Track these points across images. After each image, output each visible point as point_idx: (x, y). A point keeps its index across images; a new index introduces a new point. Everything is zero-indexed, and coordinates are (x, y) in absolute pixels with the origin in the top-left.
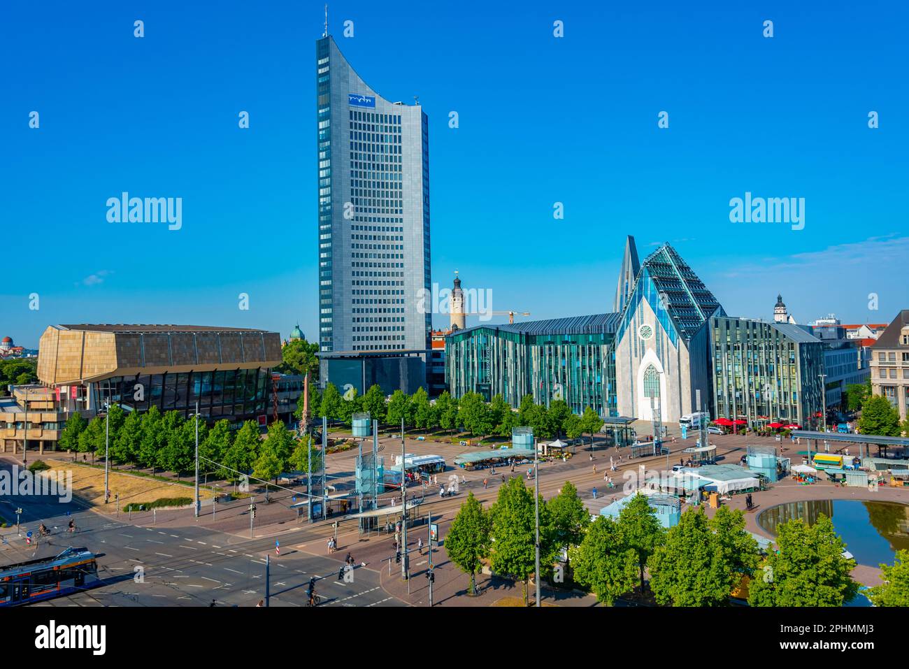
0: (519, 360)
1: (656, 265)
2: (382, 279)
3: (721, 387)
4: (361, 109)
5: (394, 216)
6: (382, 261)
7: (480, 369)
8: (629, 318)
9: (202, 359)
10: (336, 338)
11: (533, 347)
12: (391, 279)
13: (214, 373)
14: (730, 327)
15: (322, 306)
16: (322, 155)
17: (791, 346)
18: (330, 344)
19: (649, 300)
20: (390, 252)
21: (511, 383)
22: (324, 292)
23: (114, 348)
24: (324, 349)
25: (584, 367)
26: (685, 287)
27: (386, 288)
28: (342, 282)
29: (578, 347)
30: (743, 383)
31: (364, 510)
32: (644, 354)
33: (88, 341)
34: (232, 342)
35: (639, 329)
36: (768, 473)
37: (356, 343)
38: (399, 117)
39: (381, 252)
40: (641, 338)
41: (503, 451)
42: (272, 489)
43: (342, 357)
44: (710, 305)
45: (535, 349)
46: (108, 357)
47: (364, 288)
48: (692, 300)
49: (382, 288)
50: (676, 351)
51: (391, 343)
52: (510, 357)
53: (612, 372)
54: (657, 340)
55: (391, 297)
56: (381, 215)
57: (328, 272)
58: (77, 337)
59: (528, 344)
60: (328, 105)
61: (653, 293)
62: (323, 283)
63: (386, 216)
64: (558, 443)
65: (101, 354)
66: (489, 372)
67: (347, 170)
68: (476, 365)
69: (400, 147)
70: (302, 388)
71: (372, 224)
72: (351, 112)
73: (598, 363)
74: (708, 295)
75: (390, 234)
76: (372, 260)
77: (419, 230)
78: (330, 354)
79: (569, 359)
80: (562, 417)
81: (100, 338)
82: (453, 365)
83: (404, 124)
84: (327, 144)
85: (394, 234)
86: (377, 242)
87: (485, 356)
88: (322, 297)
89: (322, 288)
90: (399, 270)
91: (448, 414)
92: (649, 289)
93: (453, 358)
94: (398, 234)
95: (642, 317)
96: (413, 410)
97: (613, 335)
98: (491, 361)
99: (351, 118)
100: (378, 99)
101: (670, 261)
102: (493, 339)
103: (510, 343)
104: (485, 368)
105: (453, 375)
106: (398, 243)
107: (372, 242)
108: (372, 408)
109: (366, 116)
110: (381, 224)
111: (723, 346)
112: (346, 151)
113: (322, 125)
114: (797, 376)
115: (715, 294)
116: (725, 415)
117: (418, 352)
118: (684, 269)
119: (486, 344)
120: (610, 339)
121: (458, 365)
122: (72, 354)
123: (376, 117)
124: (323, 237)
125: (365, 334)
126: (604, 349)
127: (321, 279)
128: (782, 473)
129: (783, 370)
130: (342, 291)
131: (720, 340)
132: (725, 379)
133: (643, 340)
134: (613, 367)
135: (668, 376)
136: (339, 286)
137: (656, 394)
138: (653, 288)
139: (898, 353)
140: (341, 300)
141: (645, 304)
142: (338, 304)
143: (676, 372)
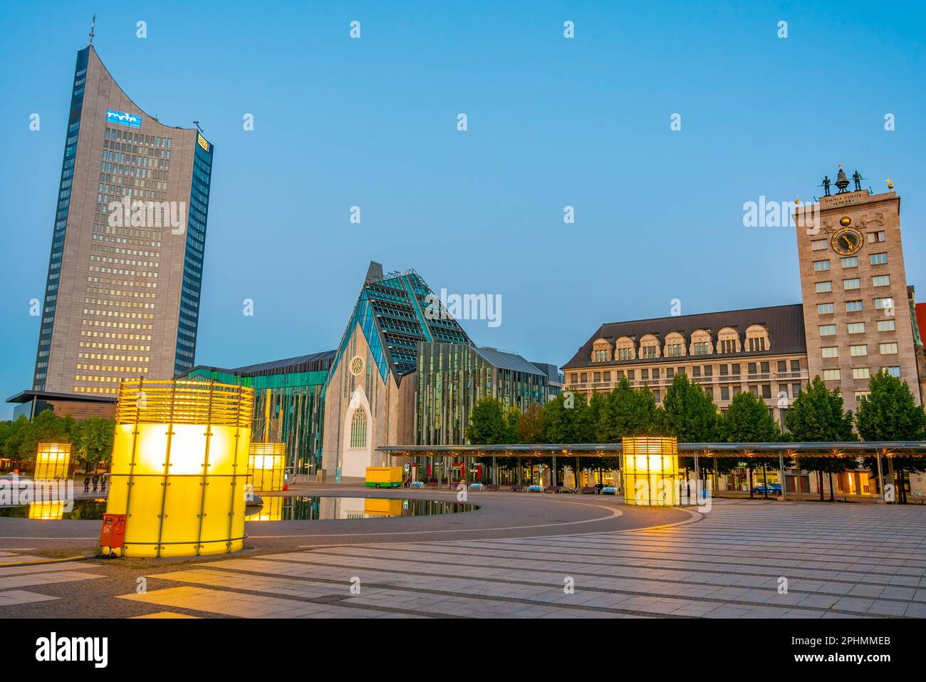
8: (342, 351)
14: (434, 353)
19: (363, 327)
26: (420, 318)
32: (352, 392)
35: (352, 361)
40: (352, 373)
50: (385, 389)
53: (321, 417)
54: (368, 375)
60: (79, 120)
61: (369, 318)
67: (93, 192)
73: (311, 408)
92: (365, 314)
95: (354, 348)
101: (409, 288)
111: (426, 377)
112: (96, 172)
130: (66, 330)
131: (423, 369)
132: (425, 417)
133: (353, 376)
134: (323, 412)
135: (375, 419)
136: (63, 324)
137: (363, 443)
138: (370, 313)
139: (590, 373)
140: (64, 341)
141: (359, 331)
142: (59, 346)
143: (383, 413)
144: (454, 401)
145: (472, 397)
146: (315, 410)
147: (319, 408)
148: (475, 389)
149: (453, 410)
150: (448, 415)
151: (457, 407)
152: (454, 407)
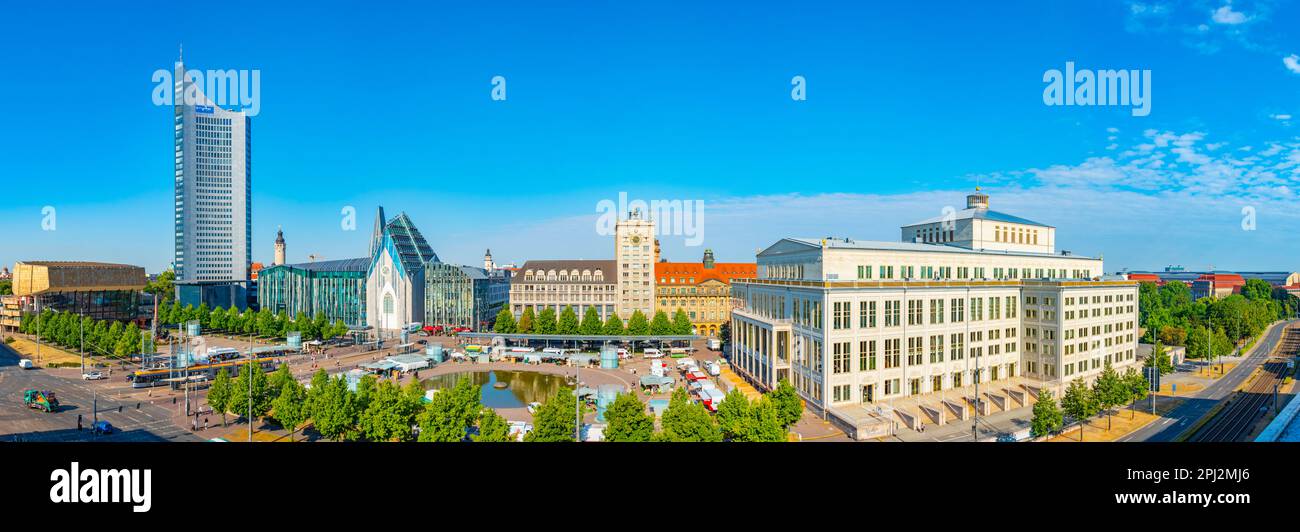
0: (305, 288)
1: (395, 226)
2: (217, 232)
3: (429, 306)
4: (204, 115)
5: (226, 189)
6: (217, 219)
7: (279, 294)
8: (376, 262)
9: (97, 283)
10: (186, 271)
12: (223, 232)
13: (105, 292)
14: (436, 269)
15: (177, 250)
16: (178, 148)
17: (469, 281)
18: (181, 275)
19: (388, 250)
20: (223, 213)
21: (299, 304)
22: (179, 241)
23: (48, 276)
24: (178, 278)
25: (347, 293)
26: (413, 242)
27: (220, 238)
28: (190, 234)
29: (343, 280)
30: (442, 304)
31: (173, 377)
32: (384, 285)
33: (35, 271)
34: (115, 273)
35: (382, 269)
36: (436, 358)
37: (199, 275)
38: (230, 120)
39: (217, 213)
40: (383, 274)
41: (282, 346)
42: (126, 363)
43: (189, 284)
44: (429, 253)
45: (315, 281)
46: (45, 280)
47: (205, 238)
48: (417, 250)
49: (217, 238)
50: (403, 284)
51: (223, 275)
52: (299, 286)
53: (364, 297)
54: (393, 276)
55: (223, 244)
56: (217, 188)
57: (181, 227)
59: (311, 278)
60: (182, 114)
61: (391, 246)
62: (178, 235)
63: (220, 189)
64: (316, 342)
66: (285, 295)
67: (194, 158)
68: (277, 291)
69: (230, 141)
70: (153, 304)
71: (210, 194)
72: (197, 118)
73: (356, 291)
74: (428, 248)
75: (223, 201)
76: (210, 219)
77: (243, 198)
78: (181, 282)
79: (337, 288)
80: (322, 325)
81: (38, 270)
82: (262, 291)
83: (233, 125)
84: (181, 140)
85: (226, 201)
86: (214, 207)
87: (283, 285)
88: (177, 244)
89: (177, 238)
90: (229, 226)
91: (249, 323)
92: (389, 243)
93: (262, 286)
94: (228, 201)
95: (384, 261)
96: (227, 320)
97: (365, 272)
98: (287, 288)
99: (197, 122)
101: (404, 224)
102: (288, 274)
103: (299, 276)
104: (283, 293)
105: (263, 298)
106: (229, 207)
107: (211, 207)
108: (201, 317)
109: (207, 120)
110: (217, 195)
111: (431, 281)
112: (194, 145)
113: (178, 127)
114: (471, 299)
115: (432, 247)
116: (431, 324)
117: (239, 282)
118: (413, 230)
119: (284, 277)
120: (363, 275)
121: (265, 291)
122: (27, 278)
123: (215, 121)
124: (178, 204)
125: (205, 269)
126: (360, 281)
127: (177, 232)
128: (445, 357)
129: (464, 295)
133: (384, 277)
134: (365, 295)
135: (398, 298)
137: (391, 311)
139: (523, 286)
140: (189, 246)
141: (385, 251)
142: (187, 249)
145: (460, 293)
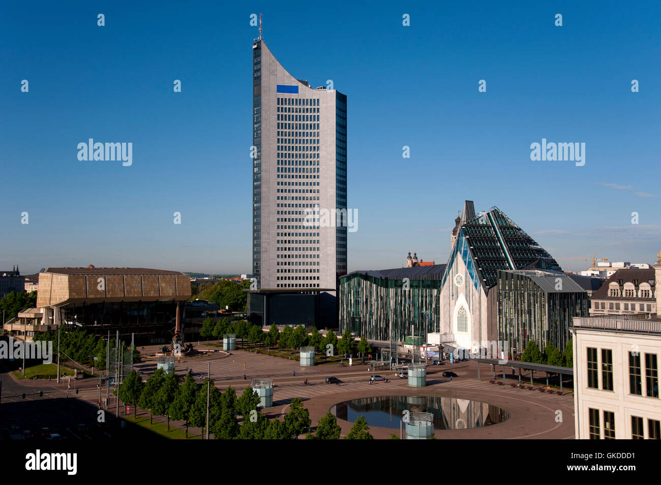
0: (379, 299)
1: (473, 226)
2: (302, 231)
4: (287, 96)
5: (313, 180)
7: (355, 305)
8: (449, 269)
9: (129, 293)
10: (264, 277)
11: (391, 289)
12: (309, 231)
14: (508, 278)
17: (543, 295)
19: (462, 254)
21: (374, 317)
23: (67, 285)
26: (502, 244)
27: (305, 238)
28: (269, 233)
29: (419, 290)
32: (457, 297)
33: (54, 280)
34: (152, 282)
35: (456, 277)
37: (280, 282)
38: (318, 100)
40: (456, 284)
45: (392, 291)
46: (64, 291)
47: (287, 238)
49: (301, 238)
50: (478, 297)
52: (374, 297)
53: (438, 310)
54: (466, 287)
55: (309, 245)
56: (302, 180)
58: (48, 278)
59: (386, 286)
61: (465, 249)
63: (305, 181)
65: (60, 289)
66: (360, 307)
67: (274, 145)
68: (352, 302)
69: (318, 124)
71: (294, 187)
72: (278, 99)
73: (430, 303)
75: (309, 195)
76: (294, 216)
79: (413, 299)
81: (61, 279)
83: (322, 105)
85: (312, 195)
86: (299, 202)
87: (358, 295)
92: (463, 246)
95: (457, 269)
97: (440, 282)
98: (362, 299)
99: (278, 104)
100: (301, 86)
102: (363, 282)
103: (374, 285)
104: (358, 305)
106: (316, 202)
107: (295, 202)
109: (290, 101)
110: (302, 188)
111: (503, 293)
112: (274, 130)
119: (359, 286)
120: (438, 284)
122: (46, 288)
123: (299, 102)
125: (287, 274)
126: (434, 292)
129: (538, 312)
130: (269, 241)
131: (502, 288)
132: (504, 319)
133: (457, 287)
134: (439, 307)
135: (472, 315)
136: (266, 237)
137: (465, 329)
138: (466, 246)
139: (607, 303)
140: (268, 248)
141: (459, 257)
142: (266, 252)
143: (478, 313)
144: (521, 311)
145: (533, 310)
146: (434, 306)
147: (436, 304)
148: (535, 305)
149: (521, 316)
150: (518, 319)
151: (524, 315)
152: (522, 314)
